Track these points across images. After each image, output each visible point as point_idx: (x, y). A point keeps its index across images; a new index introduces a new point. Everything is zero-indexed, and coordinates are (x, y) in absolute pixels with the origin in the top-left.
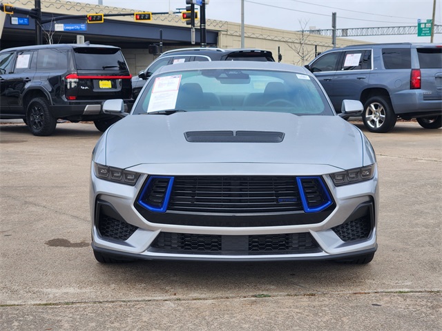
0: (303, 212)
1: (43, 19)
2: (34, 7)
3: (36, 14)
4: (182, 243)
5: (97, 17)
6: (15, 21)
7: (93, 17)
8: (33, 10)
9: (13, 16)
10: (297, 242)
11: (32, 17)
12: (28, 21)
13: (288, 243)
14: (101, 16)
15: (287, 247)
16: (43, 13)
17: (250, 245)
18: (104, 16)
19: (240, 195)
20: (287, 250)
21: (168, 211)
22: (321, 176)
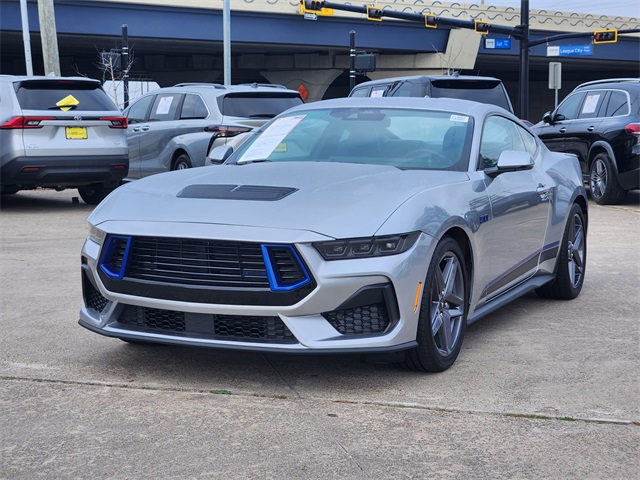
0: (268, 289)
1: (531, 39)
2: (519, 23)
3: (521, 33)
4: (148, 319)
5: (607, 34)
6: (491, 44)
7: (602, 34)
8: (517, 27)
9: (488, 37)
10: (273, 328)
11: (517, 38)
12: (510, 43)
13: (262, 329)
14: (614, 33)
15: (262, 335)
16: (531, 30)
17: (216, 327)
18: (619, 32)
19: (212, 264)
20: (261, 338)
21: (125, 278)
22: (293, 245)
